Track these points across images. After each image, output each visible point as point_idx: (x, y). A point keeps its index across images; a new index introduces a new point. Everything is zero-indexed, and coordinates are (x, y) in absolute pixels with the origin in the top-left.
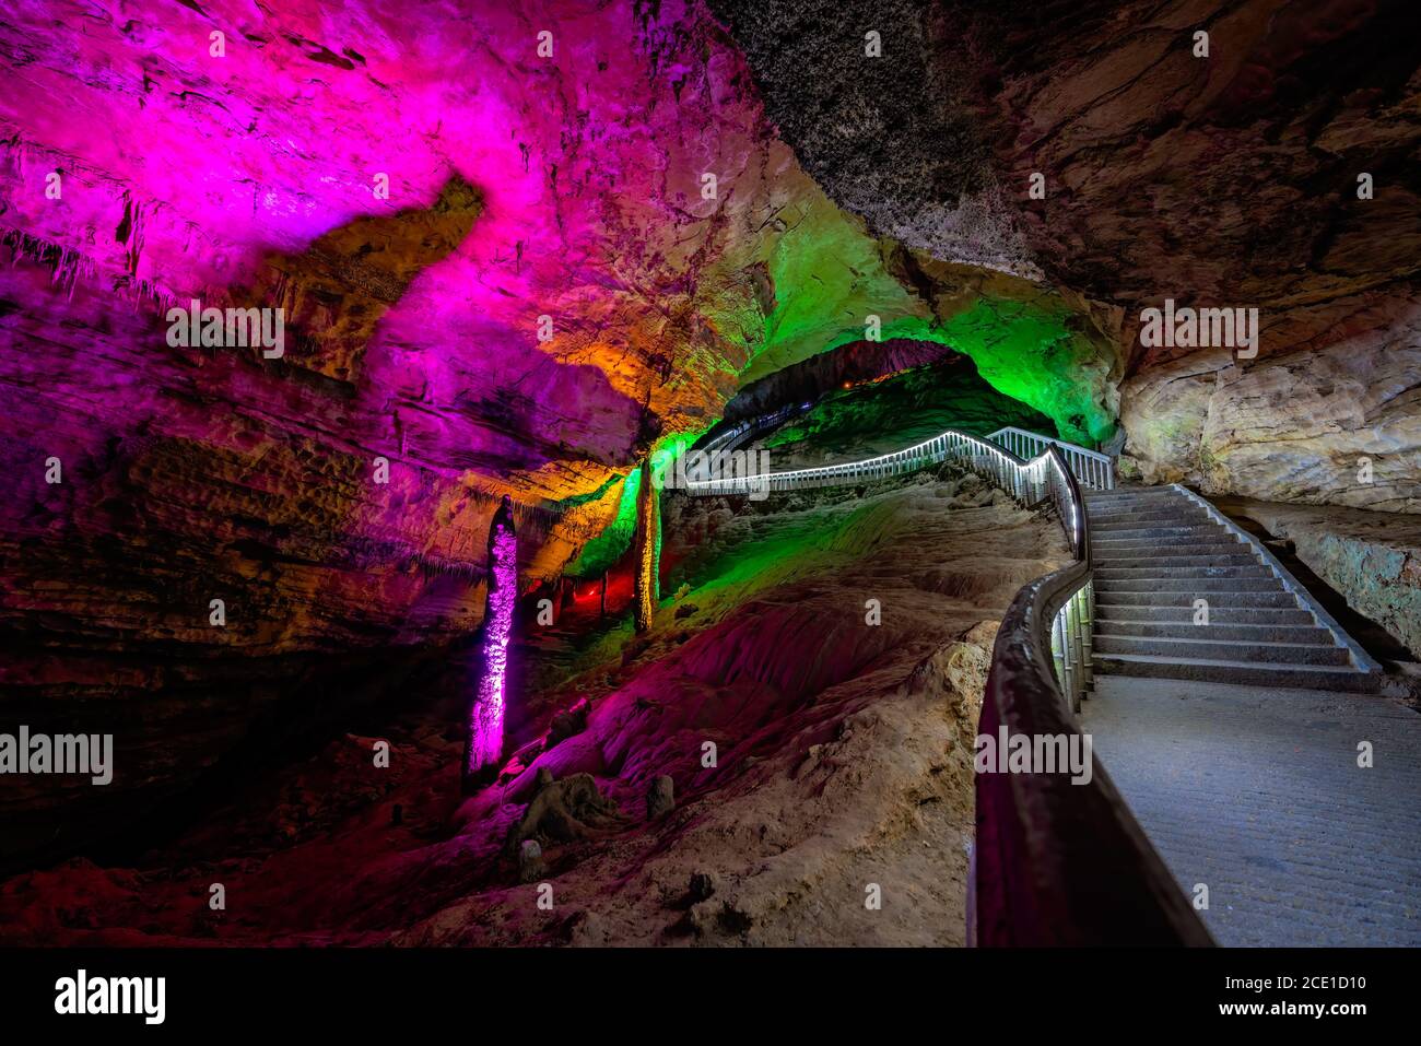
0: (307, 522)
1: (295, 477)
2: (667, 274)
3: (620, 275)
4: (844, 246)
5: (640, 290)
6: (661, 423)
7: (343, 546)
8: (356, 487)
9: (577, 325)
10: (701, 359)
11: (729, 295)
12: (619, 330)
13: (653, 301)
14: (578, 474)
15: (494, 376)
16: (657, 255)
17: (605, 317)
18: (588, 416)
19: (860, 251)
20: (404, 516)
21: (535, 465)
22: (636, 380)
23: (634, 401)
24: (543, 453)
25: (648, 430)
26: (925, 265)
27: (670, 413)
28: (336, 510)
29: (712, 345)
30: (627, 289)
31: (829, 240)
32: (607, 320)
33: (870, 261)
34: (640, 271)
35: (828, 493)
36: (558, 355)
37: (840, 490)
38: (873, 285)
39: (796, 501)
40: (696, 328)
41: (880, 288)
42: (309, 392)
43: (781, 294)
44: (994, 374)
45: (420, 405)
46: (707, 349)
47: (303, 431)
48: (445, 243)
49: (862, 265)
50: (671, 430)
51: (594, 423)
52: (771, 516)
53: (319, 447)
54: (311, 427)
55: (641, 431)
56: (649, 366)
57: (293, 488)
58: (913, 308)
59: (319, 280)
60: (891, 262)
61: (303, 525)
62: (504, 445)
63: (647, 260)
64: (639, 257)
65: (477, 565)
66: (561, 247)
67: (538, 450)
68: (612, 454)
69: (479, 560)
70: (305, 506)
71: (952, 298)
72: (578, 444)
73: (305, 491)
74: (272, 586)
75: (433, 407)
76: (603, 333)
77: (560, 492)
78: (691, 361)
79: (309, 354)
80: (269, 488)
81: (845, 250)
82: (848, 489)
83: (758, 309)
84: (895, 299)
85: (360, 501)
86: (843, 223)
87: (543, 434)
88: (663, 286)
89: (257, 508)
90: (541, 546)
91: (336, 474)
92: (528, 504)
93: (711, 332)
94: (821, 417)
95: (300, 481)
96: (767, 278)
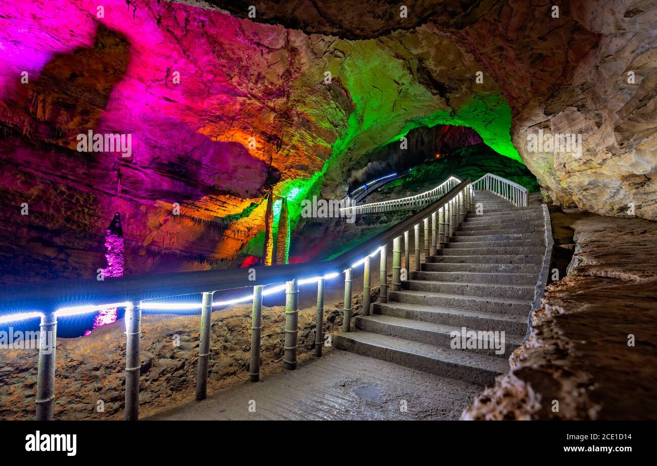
0: (72, 228)
1: (58, 204)
2: (270, 86)
3: (239, 87)
4: (385, 66)
5: (254, 96)
6: (280, 174)
7: (95, 241)
8: (94, 210)
9: (220, 118)
10: (302, 137)
11: (314, 98)
12: (246, 120)
13: (264, 103)
14: (225, 203)
15: (175, 149)
16: (259, 74)
17: (236, 113)
18: (235, 170)
19: (396, 69)
20: (128, 225)
21: (198, 198)
22: (263, 150)
23: (263, 162)
24: (202, 191)
25: (272, 177)
26: (435, 75)
27: (286, 168)
28: (86, 222)
29: (309, 129)
30: (245, 96)
31: (375, 63)
32: (238, 115)
33: (404, 75)
34: (251, 85)
35: (399, 214)
36: (212, 136)
37: (405, 212)
38: (412, 91)
39: (384, 218)
40: (296, 119)
41: (416, 92)
42: (65, 159)
43: (355, 98)
44: (494, 143)
45: (131, 165)
46: (306, 131)
47: (58, 179)
48: (116, 70)
49: (400, 78)
50: (287, 178)
51: (239, 174)
52: (371, 226)
53: (69, 188)
54: (64, 177)
55: (268, 179)
56: (268, 142)
57: (58, 210)
58: (438, 104)
59: (60, 96)
60: (419, 75)
61: (69, 230)
62: (180, 186)
63: (253, 79)
64: (246, 76)
65: (182, 251)
66: (197, 72)
67: (200, 190)
68: (247, 192)
69: (182, 249)
70: (68, 219)
71: (457, 96)
72: (226, 186)
73: (66, 212)
74: (66, 261)
75: (137, 166)
76: (236, 123)
77: (222, 213)
78: (295, 138)
79: (58, 138)
80: (44, 210)
81: (387, 68)
82: (409, 211)
83: (338, 107)
84: (427, 99)
85: (99, 217)
86: (379, 51)
87: (205, 181)
88: (269, 94)
89: (40, 221)
90: (219, 242)
91: (82, 202)
92: (206, 219)
93: (308, 121)
94: (415, 173)
95: (62, 207)
96: (343, 88)
